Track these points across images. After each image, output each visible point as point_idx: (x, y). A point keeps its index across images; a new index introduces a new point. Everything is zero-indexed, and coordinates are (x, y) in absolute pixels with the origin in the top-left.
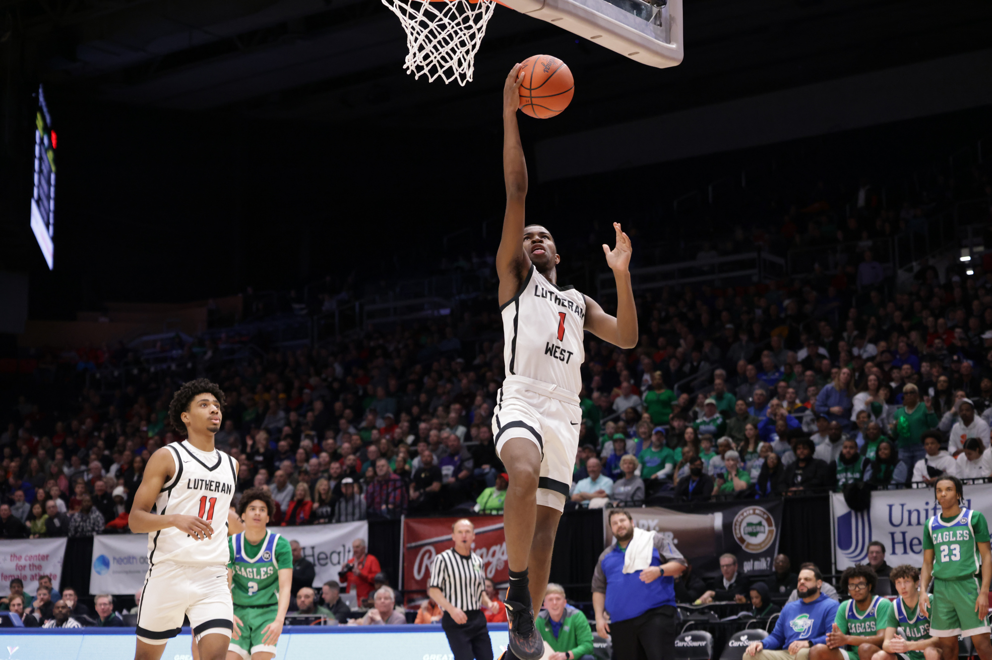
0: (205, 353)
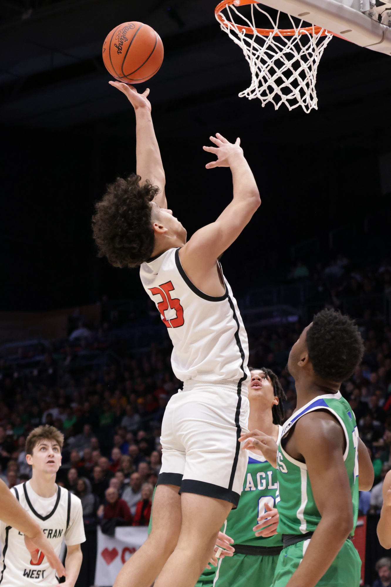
0: (65, 359)
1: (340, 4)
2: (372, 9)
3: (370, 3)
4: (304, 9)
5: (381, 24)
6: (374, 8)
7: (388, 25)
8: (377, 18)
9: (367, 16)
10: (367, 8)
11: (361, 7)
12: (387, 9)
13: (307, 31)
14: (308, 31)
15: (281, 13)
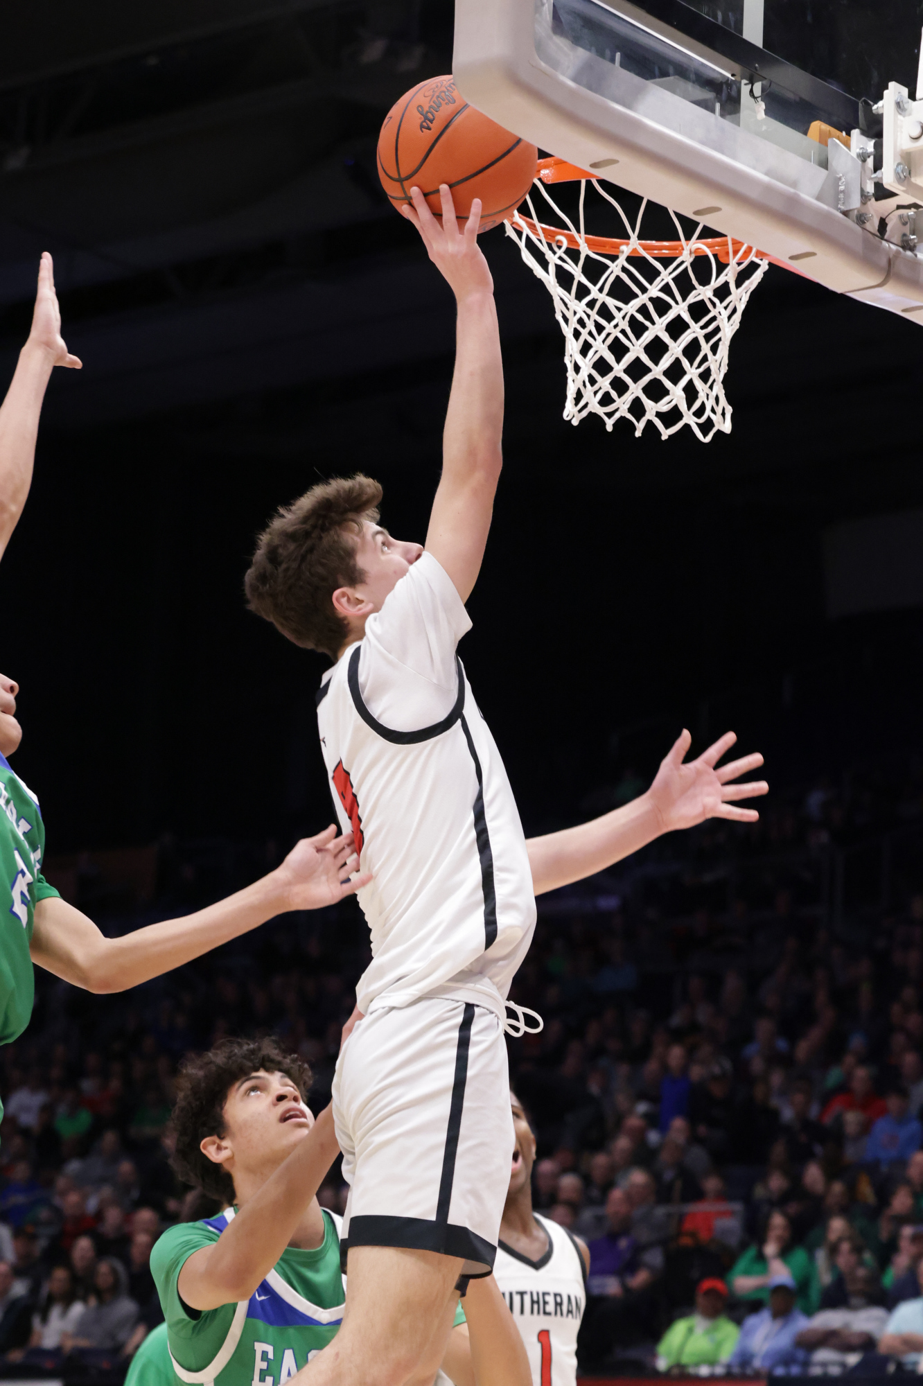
1: (792, 190)
2: (865, 206)
3: (862, 190)
4: (708, 200)
5: (884, 242)
6: (869, 203)
7: (900, 244)
8: (877, 228)
9: (854, 221)
10: (855, 203)
11: (839, 200)
12: (899, 207)
13: (709, 247)
14: (711, 249)
15: (650, 204)
